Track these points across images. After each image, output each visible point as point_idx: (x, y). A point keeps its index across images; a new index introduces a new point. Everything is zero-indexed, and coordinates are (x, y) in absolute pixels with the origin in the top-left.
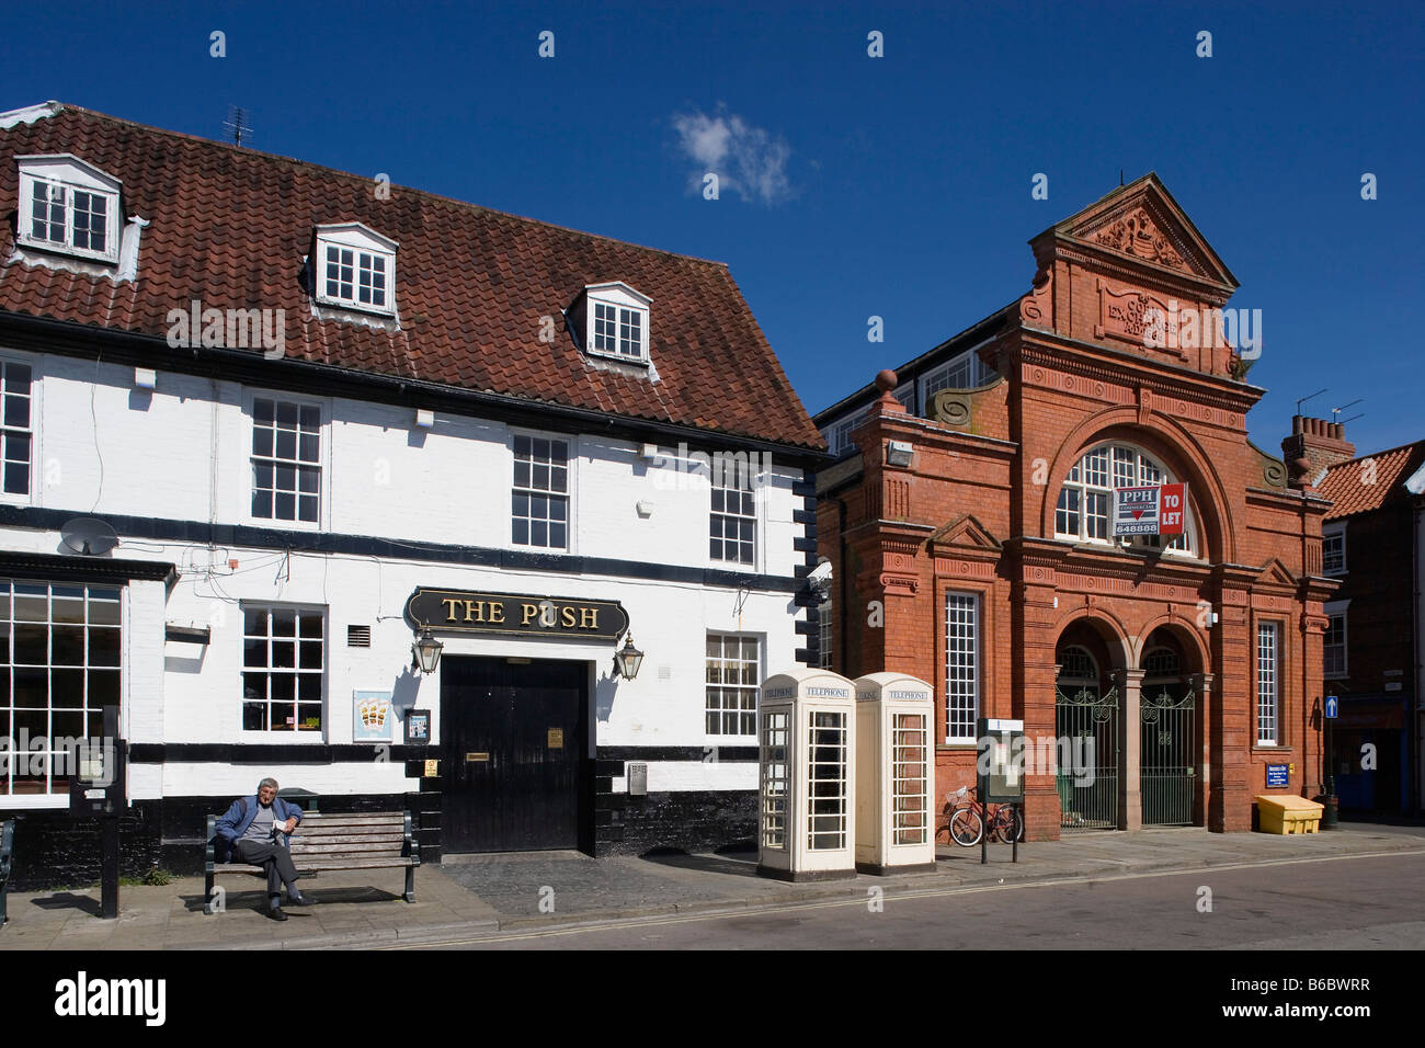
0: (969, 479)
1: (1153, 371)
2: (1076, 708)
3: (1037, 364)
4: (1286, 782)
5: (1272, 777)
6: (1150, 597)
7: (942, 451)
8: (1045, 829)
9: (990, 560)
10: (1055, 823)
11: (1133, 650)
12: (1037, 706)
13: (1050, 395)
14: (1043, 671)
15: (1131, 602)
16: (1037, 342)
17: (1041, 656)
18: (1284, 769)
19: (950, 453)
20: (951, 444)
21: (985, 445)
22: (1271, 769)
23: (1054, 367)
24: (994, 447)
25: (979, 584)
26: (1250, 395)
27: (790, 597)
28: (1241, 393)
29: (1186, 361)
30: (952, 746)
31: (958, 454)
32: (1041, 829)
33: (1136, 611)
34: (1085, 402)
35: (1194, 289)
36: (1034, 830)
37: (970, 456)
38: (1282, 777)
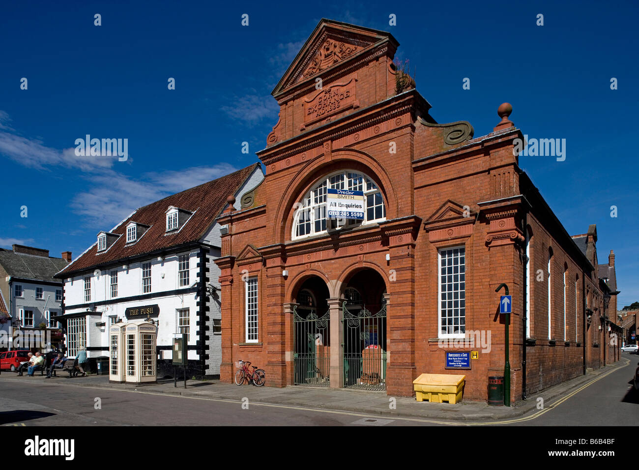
0: (252, 228)
1: (326, 131)
2: (307, 323)
3: (272, 163)
4: (468, 365)
5: (452, 361)
6: (345, 255)
7: (243, 221)
8: (274, 382)
9: (259, 261)
10: (278, 379)
11: (334, 288)
12: (272, 324)
13: (277, 174)
14: (275, 307)
15: (333, 261)
16: (265, 154)
17: (274, 300)
18: (465, 355)
19: (246, 220)
20: (244, 216)
21: (255, 211)
22: (450, 355)
23: (279, 160)
24: (258, 210)
25: (254, 273)
26: (401, 101)
27: (195, 294)
28: (394, 103)
29: (358, 107)
30: (248, 343)
31: (248, 219)
32: (272, 381)
33: (335, 266)
34: (295, 168)
35: (359, 61)
36: (268, 381)
37: (253, 218)
38: (464, 361)
